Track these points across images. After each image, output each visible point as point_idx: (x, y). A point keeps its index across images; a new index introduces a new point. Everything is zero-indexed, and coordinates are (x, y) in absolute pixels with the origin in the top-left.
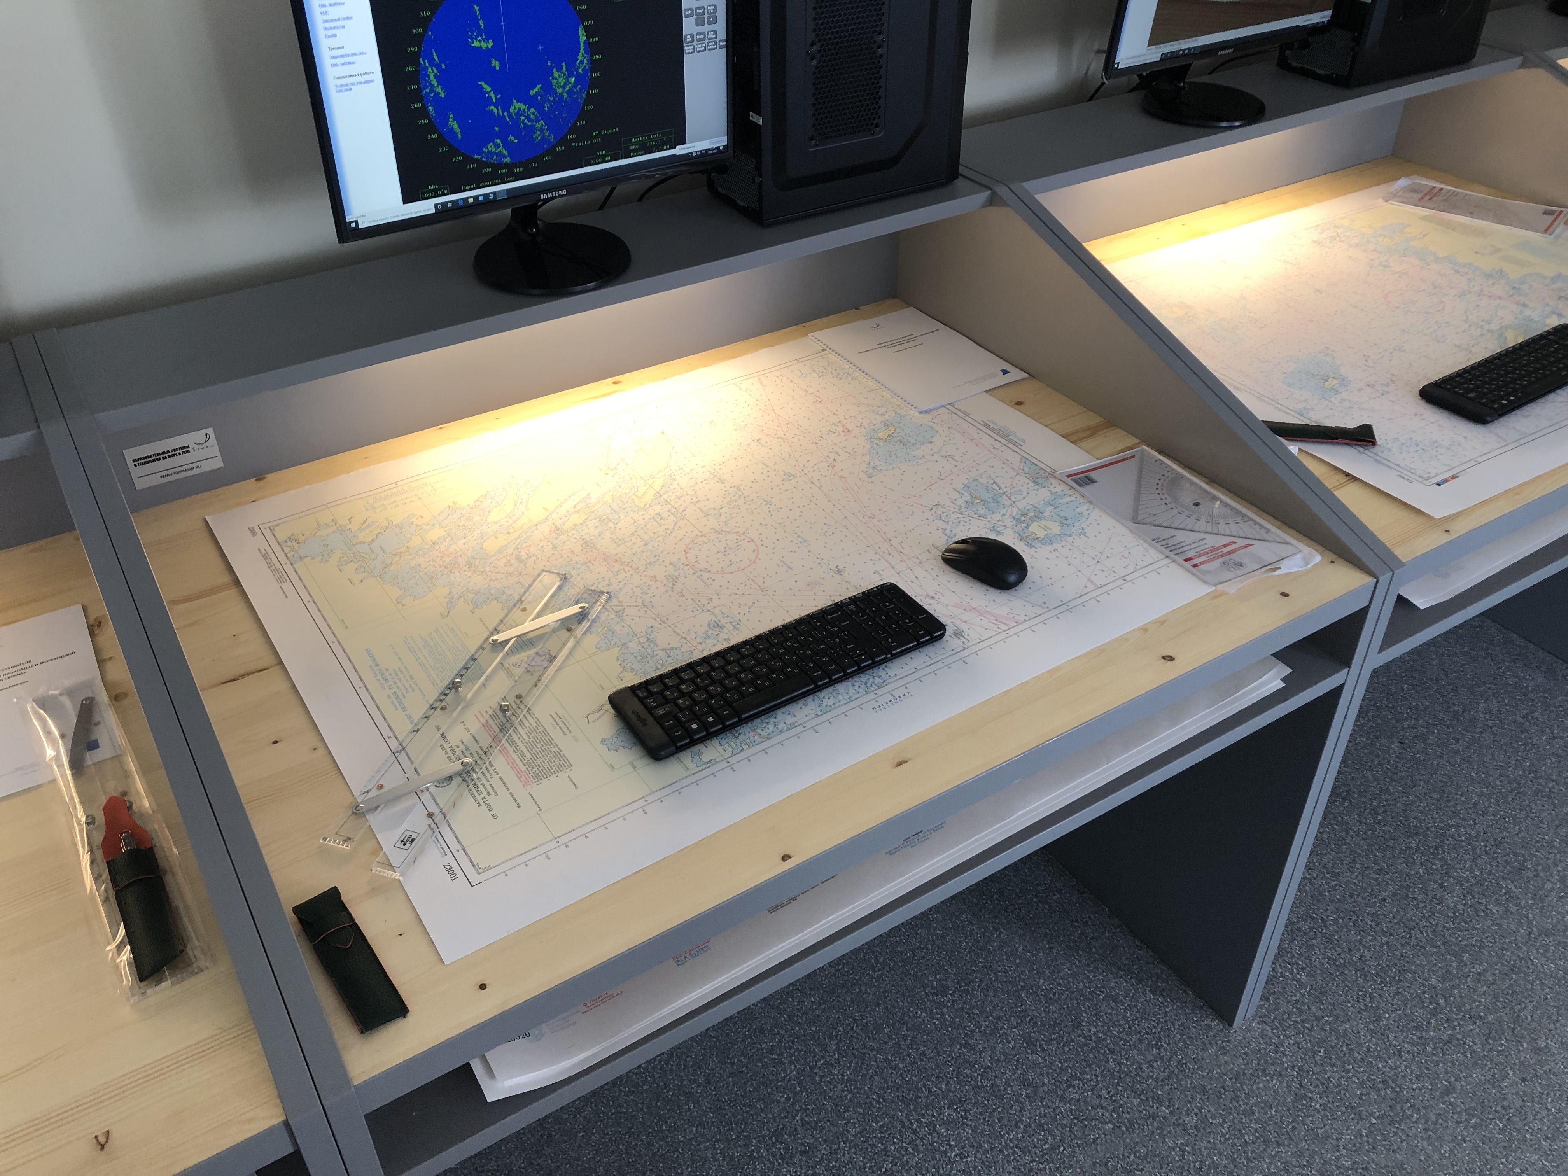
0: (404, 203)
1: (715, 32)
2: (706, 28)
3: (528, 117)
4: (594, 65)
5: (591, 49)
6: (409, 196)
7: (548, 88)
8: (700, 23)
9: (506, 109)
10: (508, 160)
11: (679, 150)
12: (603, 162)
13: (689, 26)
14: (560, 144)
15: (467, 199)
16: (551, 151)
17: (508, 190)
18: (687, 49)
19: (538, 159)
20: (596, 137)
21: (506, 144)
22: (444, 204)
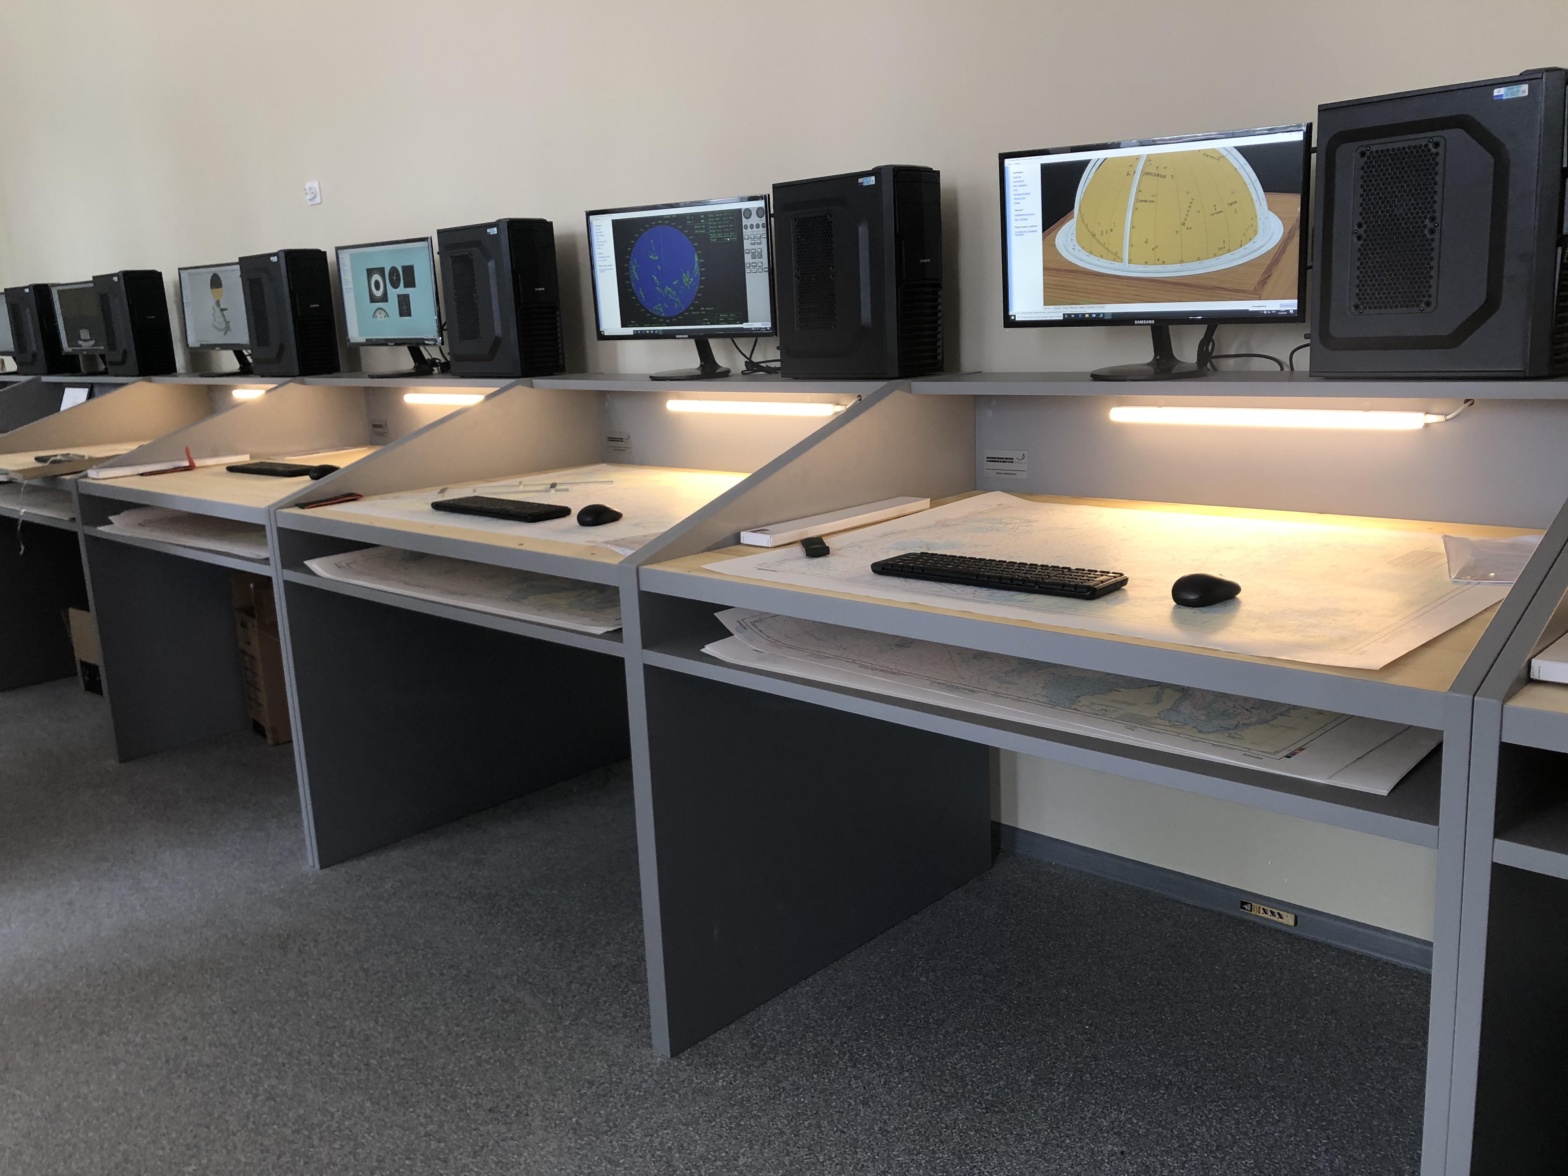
0: (622, 327)
1: (762, 263)
2: (757, 260)
3: (672, 295)
4: (702, 274)
5: (701, 265)
6: (624, 325)
7: (681, 282)
8: (754, 257)
9: (663, 290)
10: (663, 315)
11: (745, 325)
12: (706, 324)
13: (748, 259)
14: (686, 311)
15: (645, 331)
16: (681, 314)
17: (663, 330)
18: (747, 270)
19: (676, 317)
20: (703, 311)
21: (663, 307)
22: (637, 331)
